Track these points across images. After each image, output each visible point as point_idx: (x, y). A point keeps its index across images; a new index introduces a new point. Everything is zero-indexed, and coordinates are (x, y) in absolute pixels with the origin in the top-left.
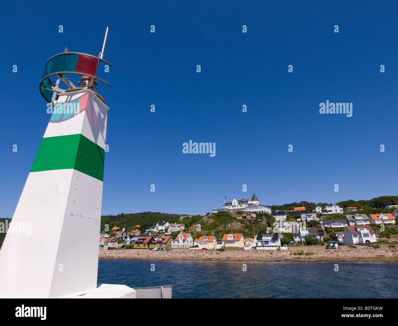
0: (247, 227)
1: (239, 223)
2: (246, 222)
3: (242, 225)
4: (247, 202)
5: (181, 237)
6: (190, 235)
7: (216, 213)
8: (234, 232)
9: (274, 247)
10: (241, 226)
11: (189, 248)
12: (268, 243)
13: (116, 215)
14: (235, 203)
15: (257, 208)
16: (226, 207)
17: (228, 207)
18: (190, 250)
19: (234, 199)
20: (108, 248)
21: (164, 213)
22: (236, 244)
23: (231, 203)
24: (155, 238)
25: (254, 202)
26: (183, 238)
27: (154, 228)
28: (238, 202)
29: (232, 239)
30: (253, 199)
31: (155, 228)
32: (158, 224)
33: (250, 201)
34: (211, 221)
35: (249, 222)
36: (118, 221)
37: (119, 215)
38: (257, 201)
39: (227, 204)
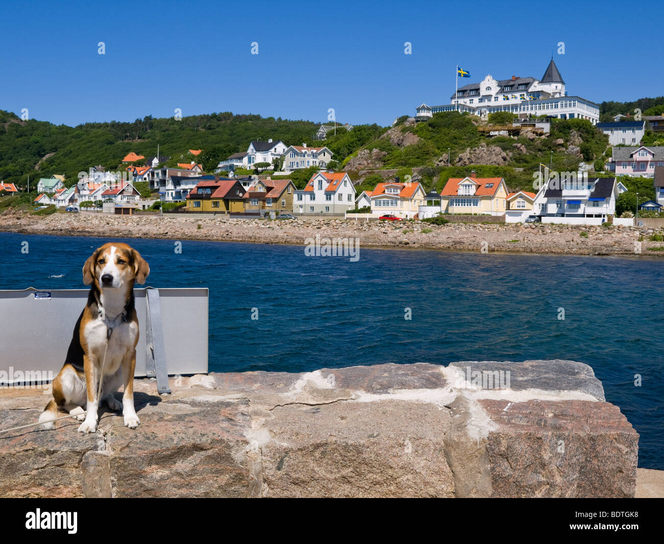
0: (519, 160)
1: (498, 149)
2: (519, 145)
3: (504, 154)
4: (527, 85)
5: (320, 182)
6: (346, 179)
7: (428, 117)
8: (480, 173)
9: (594, 218)
10: (503, 158)
11: (343, 215)
12: (579, 207)
13: (132, 121)
14: (489, 88)
15: (556, 107)
16: (461, 101)
17: (467, 100)
18: (347, 219)
19: (489, 77)
20: (116, 209)
21: (271, 119)
22: (483, 208)
23: (477, 90)
24: (245, 184)
25: (550, 88)
26: (325, 185)
27: (241, 158)
28: (498, 86)
29: (472, 191)
30: (547, 78)
31: (246, 159)
32: (251, 147)
33: (536, 83)
34: (412, 140)
35: (526, 147)
36: (140, 138)
37: (138, 122)
38: (560, 86)
39: (463, 92)
